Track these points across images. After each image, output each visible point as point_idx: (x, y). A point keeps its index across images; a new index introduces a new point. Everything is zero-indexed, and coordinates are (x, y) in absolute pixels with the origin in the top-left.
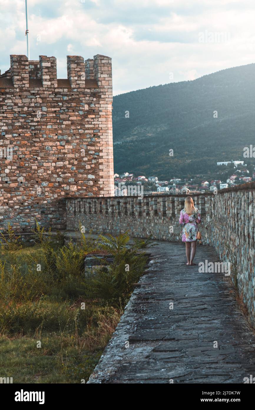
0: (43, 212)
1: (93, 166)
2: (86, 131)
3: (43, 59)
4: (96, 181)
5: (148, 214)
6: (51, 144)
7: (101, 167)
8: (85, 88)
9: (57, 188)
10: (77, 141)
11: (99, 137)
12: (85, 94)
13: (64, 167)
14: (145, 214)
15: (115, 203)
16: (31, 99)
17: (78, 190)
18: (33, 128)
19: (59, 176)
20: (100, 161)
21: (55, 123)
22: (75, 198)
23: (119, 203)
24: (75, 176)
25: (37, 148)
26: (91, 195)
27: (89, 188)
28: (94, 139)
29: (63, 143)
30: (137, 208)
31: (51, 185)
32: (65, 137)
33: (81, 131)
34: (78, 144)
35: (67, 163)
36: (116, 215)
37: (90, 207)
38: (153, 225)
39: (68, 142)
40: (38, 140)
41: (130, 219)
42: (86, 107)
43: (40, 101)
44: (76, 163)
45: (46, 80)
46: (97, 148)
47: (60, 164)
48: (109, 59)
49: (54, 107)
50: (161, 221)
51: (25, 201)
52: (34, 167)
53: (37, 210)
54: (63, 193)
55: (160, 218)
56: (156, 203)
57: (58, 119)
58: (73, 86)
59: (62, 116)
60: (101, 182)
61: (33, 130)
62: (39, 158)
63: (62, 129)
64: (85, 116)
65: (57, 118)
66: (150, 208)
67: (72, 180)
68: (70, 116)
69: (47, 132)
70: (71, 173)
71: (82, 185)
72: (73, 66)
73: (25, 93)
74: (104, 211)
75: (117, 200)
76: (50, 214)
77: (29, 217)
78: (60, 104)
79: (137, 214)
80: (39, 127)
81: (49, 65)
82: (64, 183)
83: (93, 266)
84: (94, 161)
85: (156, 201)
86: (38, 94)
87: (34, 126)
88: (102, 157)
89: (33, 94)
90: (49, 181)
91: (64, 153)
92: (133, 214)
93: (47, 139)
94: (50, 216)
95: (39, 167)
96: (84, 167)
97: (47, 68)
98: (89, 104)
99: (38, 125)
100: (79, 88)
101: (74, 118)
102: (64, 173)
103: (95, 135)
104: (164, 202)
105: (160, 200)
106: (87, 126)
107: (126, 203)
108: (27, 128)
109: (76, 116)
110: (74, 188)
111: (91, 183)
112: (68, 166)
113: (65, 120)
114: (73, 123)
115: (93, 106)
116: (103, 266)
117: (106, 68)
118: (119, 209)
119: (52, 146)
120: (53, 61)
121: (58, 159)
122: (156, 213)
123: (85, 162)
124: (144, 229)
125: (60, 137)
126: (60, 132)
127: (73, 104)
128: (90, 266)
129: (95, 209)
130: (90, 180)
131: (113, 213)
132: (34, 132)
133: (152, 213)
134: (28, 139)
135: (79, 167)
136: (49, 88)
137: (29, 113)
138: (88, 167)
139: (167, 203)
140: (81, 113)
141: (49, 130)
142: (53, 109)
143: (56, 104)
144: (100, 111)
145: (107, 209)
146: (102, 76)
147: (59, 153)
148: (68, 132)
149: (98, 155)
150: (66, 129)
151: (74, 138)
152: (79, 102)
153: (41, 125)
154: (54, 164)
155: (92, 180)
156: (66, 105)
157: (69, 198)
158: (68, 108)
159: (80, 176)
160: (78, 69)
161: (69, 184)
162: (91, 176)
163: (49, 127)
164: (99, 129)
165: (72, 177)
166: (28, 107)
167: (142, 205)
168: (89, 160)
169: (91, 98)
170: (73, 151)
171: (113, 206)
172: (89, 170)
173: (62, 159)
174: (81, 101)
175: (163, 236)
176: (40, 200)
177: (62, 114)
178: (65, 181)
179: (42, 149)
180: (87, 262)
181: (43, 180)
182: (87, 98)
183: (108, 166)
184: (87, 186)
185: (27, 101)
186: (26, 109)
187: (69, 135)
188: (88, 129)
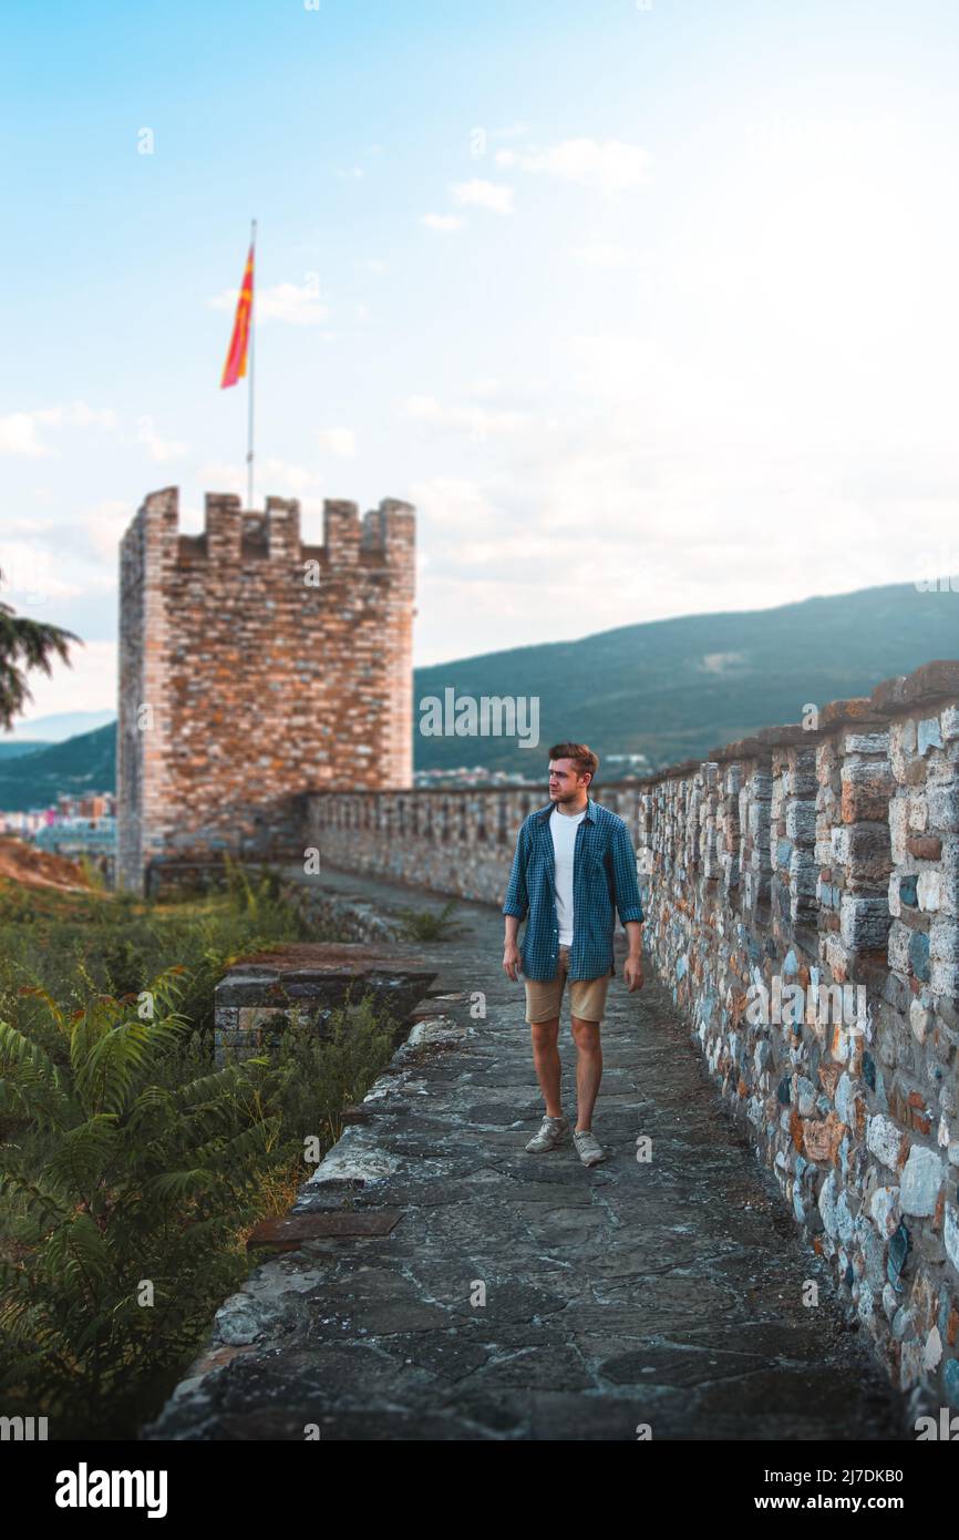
0: (258, 821)
1: (369, 727)
2: (359, 655)
3: (273, 503)
4: (373, 759)
5: (463, 835)
6: (282, 677)
7: (385, 730)
8: (357, 565)
9: (289, 770)
10: (337, 674)
11: (382, 667)
12: (357, 578)
13: (307, 728)
14: (455, 835)
15: (394, 805)
16: (243, 583)
17: (336, 777)
18: (244, 643)
19: (295, 746)
20: (385, 717)
21: (292, 635)
22: (325, 792)
23: (401, 804)
24: (329, 746)
25: (250, 686)
26: (361, 786)
27: (357, 774)
28: (375, 672)
29: (307, 677)
30: (439, 819)
31: (279, 764)
32: (313, 665)
33: (346, 654)
34: (339, 681)
35: (313, 719)
36: (396, 832)
37: (348, 814)
38: (473, 863)
39: (317, 676)
40: (253, 668)
41: (423, 845)
42: (359, 605)
43: (261, 587)
44: (332, 719)
45: (276, 545)
46: (378, 690)
47: (299, 720)
48: (409, 507)
49: (292, 601)
50: (493, 856)
51: (221, 795)
52: (244, 725)
53: (246, 815)
54: (302, 782)
55: (492, 848)
56: (484, 808)
57: (297, 628)
58: (333, 559)
59: (307, 622)
60: (384, 760)
61: (244, 648)
62: (255, 707)
63: (305, 648)
64: (356, 623)
65: (297, 624)
66: (469, 821)
67: (322, 755)
68: (324, 622)
69: (275, 653)
70: (321, 740)
71: (344, 767)
72: (335, 519)
73: (231, 572)
74: (372, 823)
75: (398, 798)
76: (275, 824)
77: (229, 830)
78: (304, 596)
79: (438, 832)
80: (257, 642)
81: (283, 514)
82: (305, 760)
83: (242, 1009)
84: (371, 718)
85: (482, 802)
86: (258, 573)
87: (248, 639)
88: (387, 710)
89: (248, 574)
90: (273, 754)
91: (309, 699)
92: (429, 833)
93: (274, 669)
94: (274, 829)
95: (255, 725)
96: (348, 730)
97: (280, 520)
98: (365, 598)
99: (255, 638)
100: (346, 564)
101: (331, 627)
102: (306, 740)
103: (376, 664)
104: (503, 805)
105: (493, 799)
106: (359, 644)
107: (415, 806)
108: (231, 643)
109: (338, 622)
110: (327, 773)
111: (363, 763)
112: (318, 726)
113: (312, 629)
114: (330, 636)
115: (372, 602)
116: (275, 1010)
117: (402, 527)
118: (401, 819)
119: (283, 683)
120: (293, 508)
121: (297, 711)
122: (482, 833)
123: (352, 718)
124: (453, 873)
125: (301, 665)
126: (301, 653)
127: (332, 598)
128: (233, 1009)
129: (358, 816)
130: (359, 756)
131: (389, 828)
132: (246, 652)
133: (472, 832)
134: (233, 666)
135: (340, 728)
136: (282, 562)
137: (237, 613)
138: (358, 729)
139: (509, 810)
140: (348, 616)
141: (279, 648)
142: (289, 607)
143: (294, 596)
144: (389, 614)
145: (378, 818)
146: (396, 542)
147: (298, 696)
148: (317, 654)
149: (381, 706)
150: (313, 648)
151: (330, 667)
152: (343, 592)
153: (262, 638)
154: (285, 721)
155: (365, 756)
156: (316, 598)
157: (313, 792)
158: (320, 605)
159: (340, 747)
160: (344, 526)
161: (316, 763)
162: (364, 749)
163: (279, 642)
164: (385, 652)
165: (323, 748)
166: (237, 599)
167: (451, 811)
168: (362, 715)
169: (370, 587)
170: (328, 695)
171: (389, 811)
172: (359, 735)
173: (304, 711)
174: (349, 592)
175: (497, 895)
176: (253, 794)
177: (307, 616)
178: (310, 756)
179: (262, 687)
180: (222, 995)
181: (263, 752)
182: (361, 586)
183: (400, 729)
184: (355, 770)
185: (234, 586)
186: (230, 603)
187: (321, 661)
188: (362, 650)
